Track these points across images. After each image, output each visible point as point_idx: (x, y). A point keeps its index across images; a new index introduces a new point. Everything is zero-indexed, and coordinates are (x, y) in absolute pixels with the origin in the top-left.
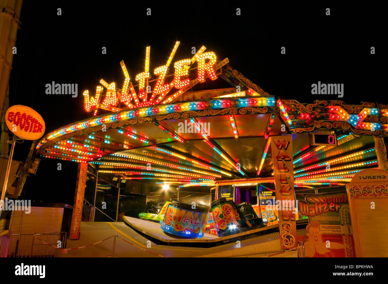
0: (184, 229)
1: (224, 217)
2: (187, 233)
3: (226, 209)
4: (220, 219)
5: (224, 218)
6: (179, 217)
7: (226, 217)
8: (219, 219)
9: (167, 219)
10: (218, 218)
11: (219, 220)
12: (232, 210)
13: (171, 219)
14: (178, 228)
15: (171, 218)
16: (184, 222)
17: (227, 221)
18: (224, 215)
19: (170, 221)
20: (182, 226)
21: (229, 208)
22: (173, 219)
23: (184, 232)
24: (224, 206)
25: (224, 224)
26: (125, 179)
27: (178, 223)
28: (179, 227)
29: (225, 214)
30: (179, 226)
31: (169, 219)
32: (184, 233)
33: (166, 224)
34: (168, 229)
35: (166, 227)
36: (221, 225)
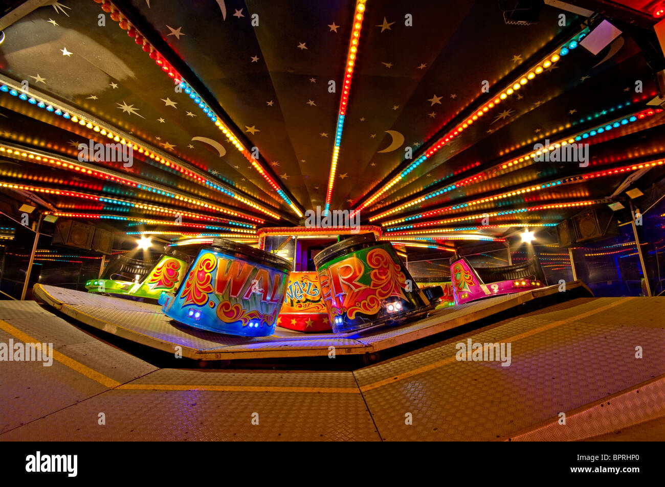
0: (244, 316)
1: (372, 282)
2: (251, 325)
3: (377, 260)
4: (360, 287)
5: (372, 285)
6: (234, 282)
7: (379, 282)
8: (357, 287)
9: (192, 288)
10: (355, 285)
11: (356, 290)
12: (391, 266)
13: (208, 289)
14: (229, 314)
15: (208, 285)
16: (247, 296)
17: (380, 292)
18: (372, 277)
19: (204, 293)
20: (242, 307)
21: (385, 260)
22: (214, 287)
23: (244, 324)
24: (373, 253)
25: (372, 301)
26: (56, 216)
27: (230, 298)
28: (232, 311)
29: (375, 273)
30: (232, 308)
31: (200, 288)
32: (244, 327)
33: (189, 302)
34: (198, 315)
35: (190, 310)
36: (364, 301)
